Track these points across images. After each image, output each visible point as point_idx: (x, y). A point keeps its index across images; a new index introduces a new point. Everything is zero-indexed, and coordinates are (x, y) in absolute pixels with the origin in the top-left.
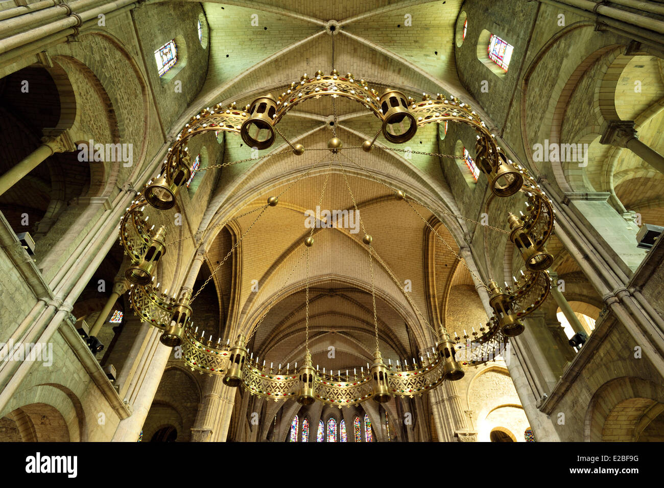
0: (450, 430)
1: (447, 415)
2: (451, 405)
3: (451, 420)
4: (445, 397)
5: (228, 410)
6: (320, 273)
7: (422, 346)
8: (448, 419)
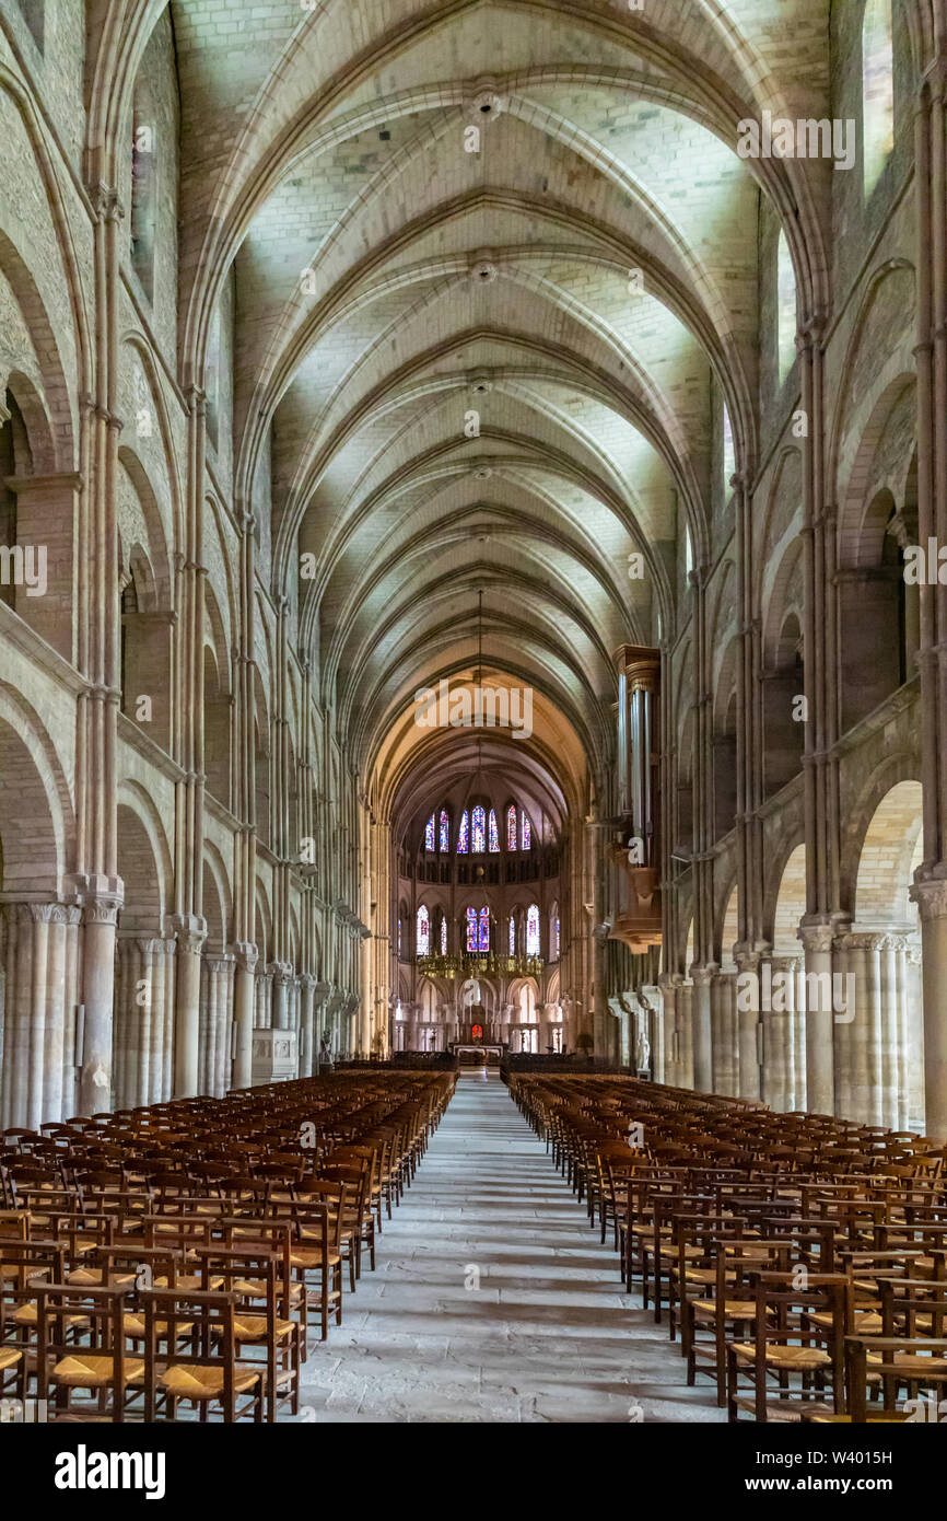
0: (581, 901)
1: (582, 888)
5: (385, 882)
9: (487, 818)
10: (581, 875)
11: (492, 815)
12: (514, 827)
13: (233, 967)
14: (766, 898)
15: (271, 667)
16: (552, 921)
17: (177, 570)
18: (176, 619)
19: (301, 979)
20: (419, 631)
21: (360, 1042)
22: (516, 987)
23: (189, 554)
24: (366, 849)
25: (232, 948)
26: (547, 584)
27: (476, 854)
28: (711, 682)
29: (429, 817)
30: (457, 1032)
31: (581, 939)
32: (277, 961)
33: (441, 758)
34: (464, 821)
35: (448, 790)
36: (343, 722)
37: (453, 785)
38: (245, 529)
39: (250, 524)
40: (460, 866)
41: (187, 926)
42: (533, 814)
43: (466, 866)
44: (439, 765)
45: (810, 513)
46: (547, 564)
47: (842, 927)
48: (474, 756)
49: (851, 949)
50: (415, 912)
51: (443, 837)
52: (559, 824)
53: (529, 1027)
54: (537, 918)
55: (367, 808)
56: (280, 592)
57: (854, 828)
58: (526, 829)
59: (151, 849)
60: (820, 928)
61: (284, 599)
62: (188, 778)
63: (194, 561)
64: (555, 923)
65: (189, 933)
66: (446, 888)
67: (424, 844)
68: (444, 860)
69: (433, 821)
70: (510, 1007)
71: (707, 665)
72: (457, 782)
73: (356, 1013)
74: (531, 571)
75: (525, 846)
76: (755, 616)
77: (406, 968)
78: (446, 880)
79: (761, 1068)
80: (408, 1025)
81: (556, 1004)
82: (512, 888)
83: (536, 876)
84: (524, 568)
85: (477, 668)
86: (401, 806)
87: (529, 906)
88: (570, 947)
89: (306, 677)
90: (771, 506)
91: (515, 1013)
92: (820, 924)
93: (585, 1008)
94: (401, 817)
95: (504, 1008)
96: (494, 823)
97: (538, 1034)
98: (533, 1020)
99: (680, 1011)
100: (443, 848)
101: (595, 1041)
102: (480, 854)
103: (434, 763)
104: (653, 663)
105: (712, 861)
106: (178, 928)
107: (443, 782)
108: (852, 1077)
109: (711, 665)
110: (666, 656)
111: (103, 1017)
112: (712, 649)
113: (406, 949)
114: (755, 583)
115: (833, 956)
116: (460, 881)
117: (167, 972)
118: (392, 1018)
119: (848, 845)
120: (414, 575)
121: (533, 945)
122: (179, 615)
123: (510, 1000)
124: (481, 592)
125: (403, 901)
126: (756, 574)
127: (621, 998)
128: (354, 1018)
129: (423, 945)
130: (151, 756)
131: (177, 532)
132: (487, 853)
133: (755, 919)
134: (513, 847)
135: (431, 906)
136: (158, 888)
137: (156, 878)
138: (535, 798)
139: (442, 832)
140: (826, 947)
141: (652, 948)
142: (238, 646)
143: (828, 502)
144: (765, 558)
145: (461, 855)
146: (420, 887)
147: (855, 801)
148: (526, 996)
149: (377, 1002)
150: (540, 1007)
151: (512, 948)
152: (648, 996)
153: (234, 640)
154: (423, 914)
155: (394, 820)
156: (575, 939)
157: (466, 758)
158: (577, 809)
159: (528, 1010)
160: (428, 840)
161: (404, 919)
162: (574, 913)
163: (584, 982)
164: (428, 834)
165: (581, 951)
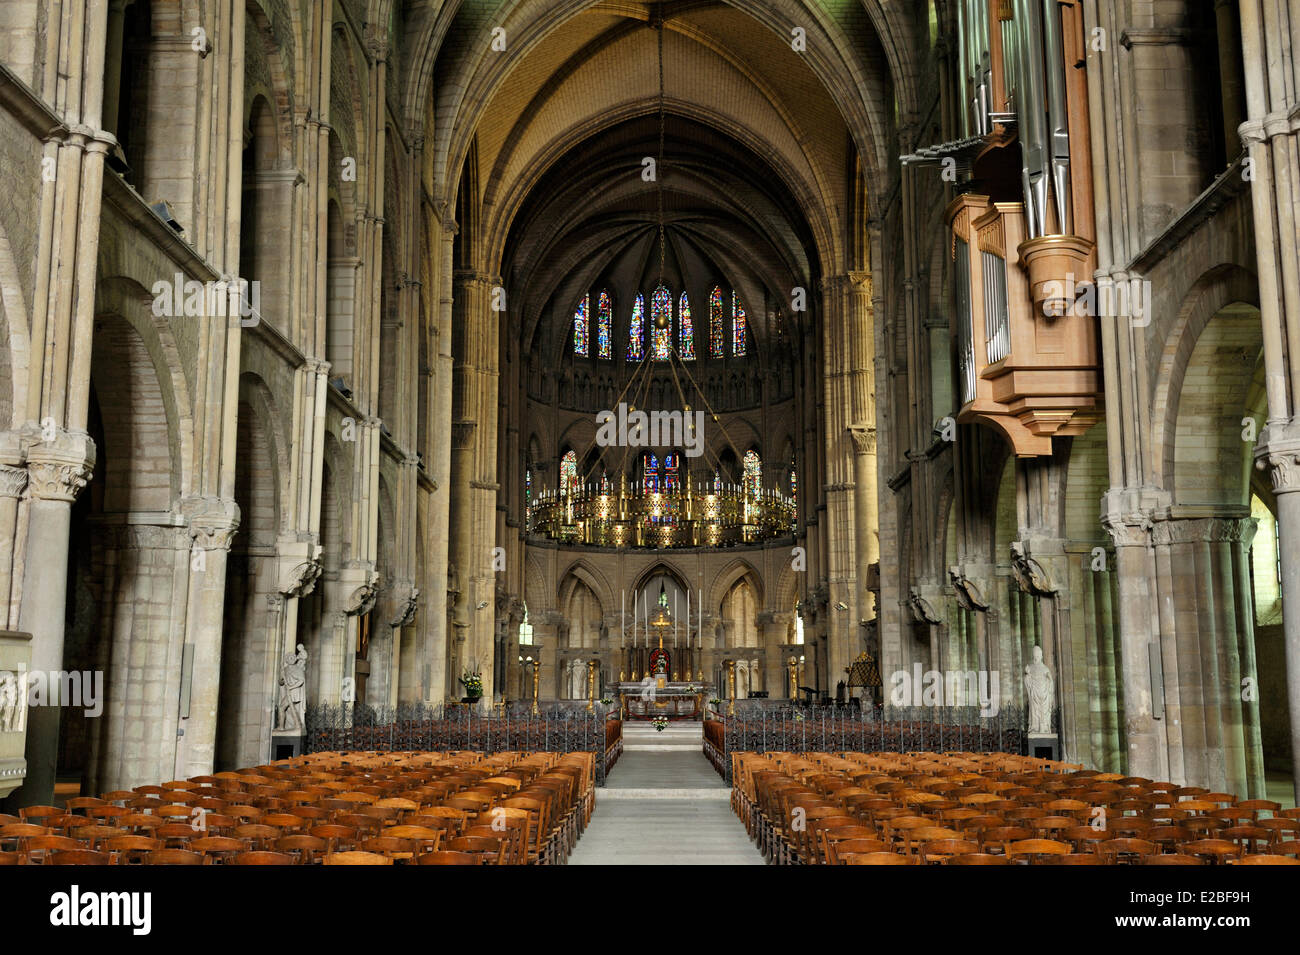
0: (843, 420)
1: (843, 398)
2: (852, 383)
3: (848, 407)
4: (847, 368)
5: (492, 385)
6: (634, 95)
7: (825, 270)
8: (843, 404)
9: (675, 305)
10: (842, 374)
11: (684, 301)
12: (719, 320)
16: (784, 472)
27: (657, 363)
29: (580, 302)
34: (637, 312)
35: (610, 253)
37: (617, 245)
42: (749, 297)
43: (640, 382)
50: (558, 464)
51: (604, 334)
53: (747, 654)
58: (738, 325)
67: (570, 346)
68: (604, 371)
69: (586, 309)
70: (716, 620)
72: (625, 239)
75: (738, 348)
83: (758, 399)
91: (725, 630)
96: (687, 313)
97: (763, 665)
98: (752, 644)
100: (604, 352)
102: (666, 364)
123: (715, 608)
132: (675, 360)
134: (719, 353)
135: (583, 448)
139: (602, 326)
145: (633, 365)
146: (565, 416)
148: (742, 606)
150: (763, 624)
154: (570, 467)
158: (833, 259)
159: (744, 626)
160: (579, 338)
161: (535, 470)
162: (830, 443)
163: (853, 566)
164: (578, 329)
165: (846, 510)
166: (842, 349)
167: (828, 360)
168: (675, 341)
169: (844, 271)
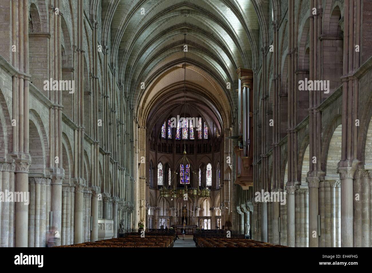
0: (228, 164)
2: (230, 155)
4: (229, 151)
5: (144, 154)
6: (178, 81)
7: (225, 127)
10: (228, 153)
12: (201, 128)
13: (91, 195)
14: (281, 174)
15: (102, 75)
16: (217, 171)
17: (74, 52)
18: (74, 70)
19: (113, 198)
20: (159, 49)
21: (134, 224)
22: (202, 200)
23: (78, 46)
24: (136, 140)
25: (90, 189)
26: (212, 35)
27: (184, 140)
28: (268, 90)
29: (163, 123)
30: (176, 220)
31: (228, 181)
32: (105, 192)
33: (168, 98)
35: (171, 111)
36: (127, 88)
37: (173, 109)
38: (94, 26)
39: (96, 24)
40: (177, 145)
41: (79, 182)
42: (209, 123)
43: (179, 145)
44: (168, 100)
45: (290, 49)
46: (212, 28)
47: (297, 186)
48: (183, 97)
49: (300, 194)
50: (157, 166)
51: (169, 132)
52: (220, 128)
53: (207, 218)
54: (210, 169)
55: (137, 123)
56: (105, 44)
57: (301, 155)
58: (206, 129)
59: (67, 155)
60: (291, 187)
61: (107, 47)
62: (79, 128)
63: (80, 48)
64: (218, 172)
65: (79, 185)
66: (170, 155)
67: (161, 135)
68: (170, 142)
69: (165, 125)
70: (199, 209)
71: (267, 84)
72: (175, 108)
73: (132, 212)
74: (206, 29)
75: (206, 137)
76: (279, 74)
77: (153, 191)
78: (171, 152)
79: (280, 233)
80: (153, 217)
81: (219, 208)
82: (199, 156)
83: (211, 151)
84: (203, 28)
85: (184, 63)
86: (150, 119)
87: (207, 164)
88: (223, 183)
89: (114, 74)
90: (283, 36)
91: (202, 211)
92: (291, 185)
93: (229, 210)
94: (151, 123)
95: (196, 209)
97: (211, 221)
98: (209, 215)
99: (259, 212)
100: (169, 137)
101: (232, 224)
102: (186, 140)
103: (165, 100)
104: (250, 77)
105: (268, 157)
106: (75, 182)
107: (169, 108)
108: (300, 235)
109: (268, 84)
110: (255, 74)
111: (59, 215)
112: (268, 78)
113: (152, 183)
114: (279, 62)
115: (295, 195)
116: (177, 152)
117: (71, 199)
118: (147, 213)
119: (300, 160)
120: (157, 28)
121: (209, 182)
122: (75, 69)
123: (199, 206)
124: (185, 34)
125: (151, 160)
126: (279, 58)
127: (241, 207)
128: (131, 214)
129: (160, 181)
130: (68, 123)
131: (74, 38)
132: (189, 139)
133: (278, 181)
134: (201, 138)
135: (164, 163)
136: (68, 168)
137: (68, 165)
138: (210, 116)
139: (169, 129)
140: (293, 193)
141: (250, 188)
142: (92, 72)
143: (295, 47)
144: (282, 54)
145: (177, 140)
146: (159, 155)
147: (301, 147)
148: (206, 205)
149: (141, 207)
150: (212, 209)
151: (200, 183)
152: (249, 206)
153: (90, 69)
154: (160, 167)
155: (147, 125)
156: (226, 180)
157: (180, 98)
158: (227, 124)
159: (207, 210)
160: (163, 133)
161: (152, 169)
162: (225, 169)
163: (229, 199)
164: (162, 130)
165: (228, 186)
166: (228, 147)
167: (225, 149)
168: (189, 134)
169: (229, 127)
